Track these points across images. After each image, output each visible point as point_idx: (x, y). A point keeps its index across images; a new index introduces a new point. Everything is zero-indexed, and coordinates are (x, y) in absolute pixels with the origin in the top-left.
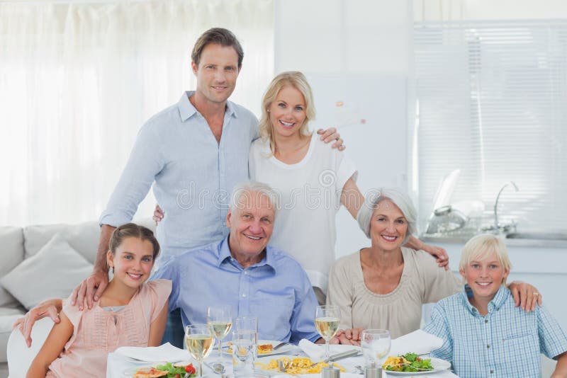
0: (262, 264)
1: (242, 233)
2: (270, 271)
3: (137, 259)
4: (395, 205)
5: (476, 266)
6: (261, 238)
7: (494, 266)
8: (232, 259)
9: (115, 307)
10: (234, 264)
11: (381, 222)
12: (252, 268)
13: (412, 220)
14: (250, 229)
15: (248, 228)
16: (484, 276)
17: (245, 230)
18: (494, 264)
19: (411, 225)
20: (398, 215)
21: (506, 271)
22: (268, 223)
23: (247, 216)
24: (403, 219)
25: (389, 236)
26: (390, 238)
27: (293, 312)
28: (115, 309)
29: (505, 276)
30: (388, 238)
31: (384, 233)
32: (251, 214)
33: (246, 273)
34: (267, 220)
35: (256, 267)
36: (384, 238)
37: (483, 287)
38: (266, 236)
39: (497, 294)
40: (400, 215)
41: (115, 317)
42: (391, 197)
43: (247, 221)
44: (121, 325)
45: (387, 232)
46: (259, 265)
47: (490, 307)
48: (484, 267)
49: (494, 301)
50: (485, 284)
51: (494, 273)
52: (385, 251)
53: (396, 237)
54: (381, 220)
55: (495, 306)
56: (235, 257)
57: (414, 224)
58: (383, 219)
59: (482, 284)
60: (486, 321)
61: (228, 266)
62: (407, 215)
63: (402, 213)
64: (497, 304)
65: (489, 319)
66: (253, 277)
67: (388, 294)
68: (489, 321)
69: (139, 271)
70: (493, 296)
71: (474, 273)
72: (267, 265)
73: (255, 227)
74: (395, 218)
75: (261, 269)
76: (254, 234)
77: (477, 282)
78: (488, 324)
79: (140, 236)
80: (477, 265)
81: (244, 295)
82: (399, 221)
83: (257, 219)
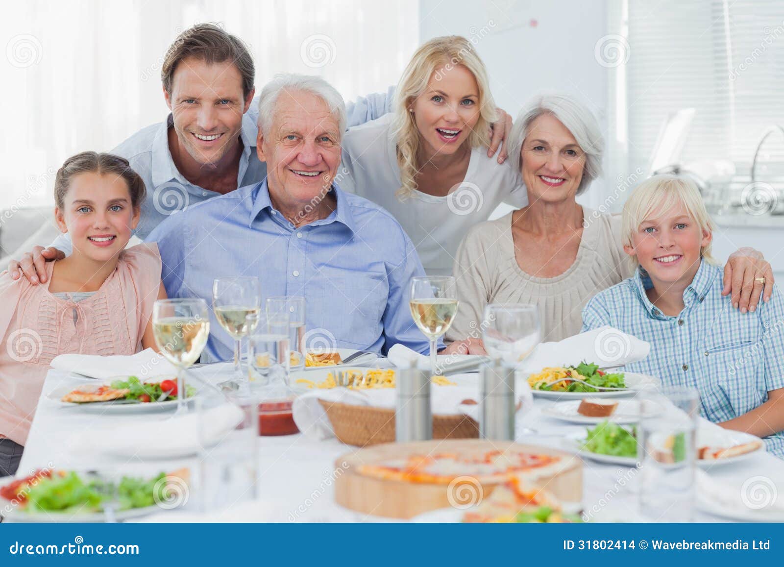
0: (329, 221)
1: (287, 167)
2: (344, 233)
3: (100, 209)
4: (562, 125)
5: (649, 229)
6: (320, 173)
7: (682, 226)
8: (273, 212)
9: (75, 294)
10: (278, 220)
11: (539, 153)
12: (310, 229)
13: (592, 151)
14: (299, 158)
15: (296, 157)
16: (666, 243)
17: (291, 162)
18: (681, 221)
19: (592, 160)
20: (566, 141)
21: (706, 235)
22: (330, 144)
23: (291, 137)
24: (575, 149)
25: (552, 178)
26: (553, 181)
27: (388, 305)
28: (75, 296)
29: (704, 242)
30: (549, 180)
31: (542, 172)
32: (297, 133)
33: (299, 235)
34: (327, 139)
35: (318, 226)
36: (543, 181)
37: (668, 265)
38: (329, 169)
39: (698, 274)
40: (570, 141)
41: (75, 309)
42: (554, 109)
43: (292, 146)
44: (86, 324)
45: (548, 170)
46: (323, 223)
47: (688, 296)
48: (665, 228)
49: (693, 285)
50: (671, 259)
51: (684, 238)
52: (547, 203)
53: (564, 180)
54: (539, 148)
55: (696, 294)
56: (278, 208)
57: (598, 158)
58: (542, 147)
59: (666, 260)
60: (681, 322)
61: (267, 224)
62: (583, 142)
63: (573, 137)
64: (700, 290)
65: (685, 319)
66: (313, 243)
67: (555, 278)
68: (686, 323)
69: (106, 229)
70: (689, 277)
71: (648, 243)
72: (336, 222)
73: (308, 153)
74: (561, 147)
75: (326, 231)
76: (308, 167)
77: (655, 259)
78: (684, 328)
79: (99, 168)
80: (651, 229)
81: (296, 273)
82: (570, 151)
83: (309, 140)
